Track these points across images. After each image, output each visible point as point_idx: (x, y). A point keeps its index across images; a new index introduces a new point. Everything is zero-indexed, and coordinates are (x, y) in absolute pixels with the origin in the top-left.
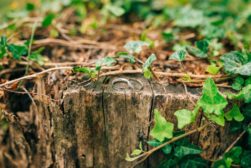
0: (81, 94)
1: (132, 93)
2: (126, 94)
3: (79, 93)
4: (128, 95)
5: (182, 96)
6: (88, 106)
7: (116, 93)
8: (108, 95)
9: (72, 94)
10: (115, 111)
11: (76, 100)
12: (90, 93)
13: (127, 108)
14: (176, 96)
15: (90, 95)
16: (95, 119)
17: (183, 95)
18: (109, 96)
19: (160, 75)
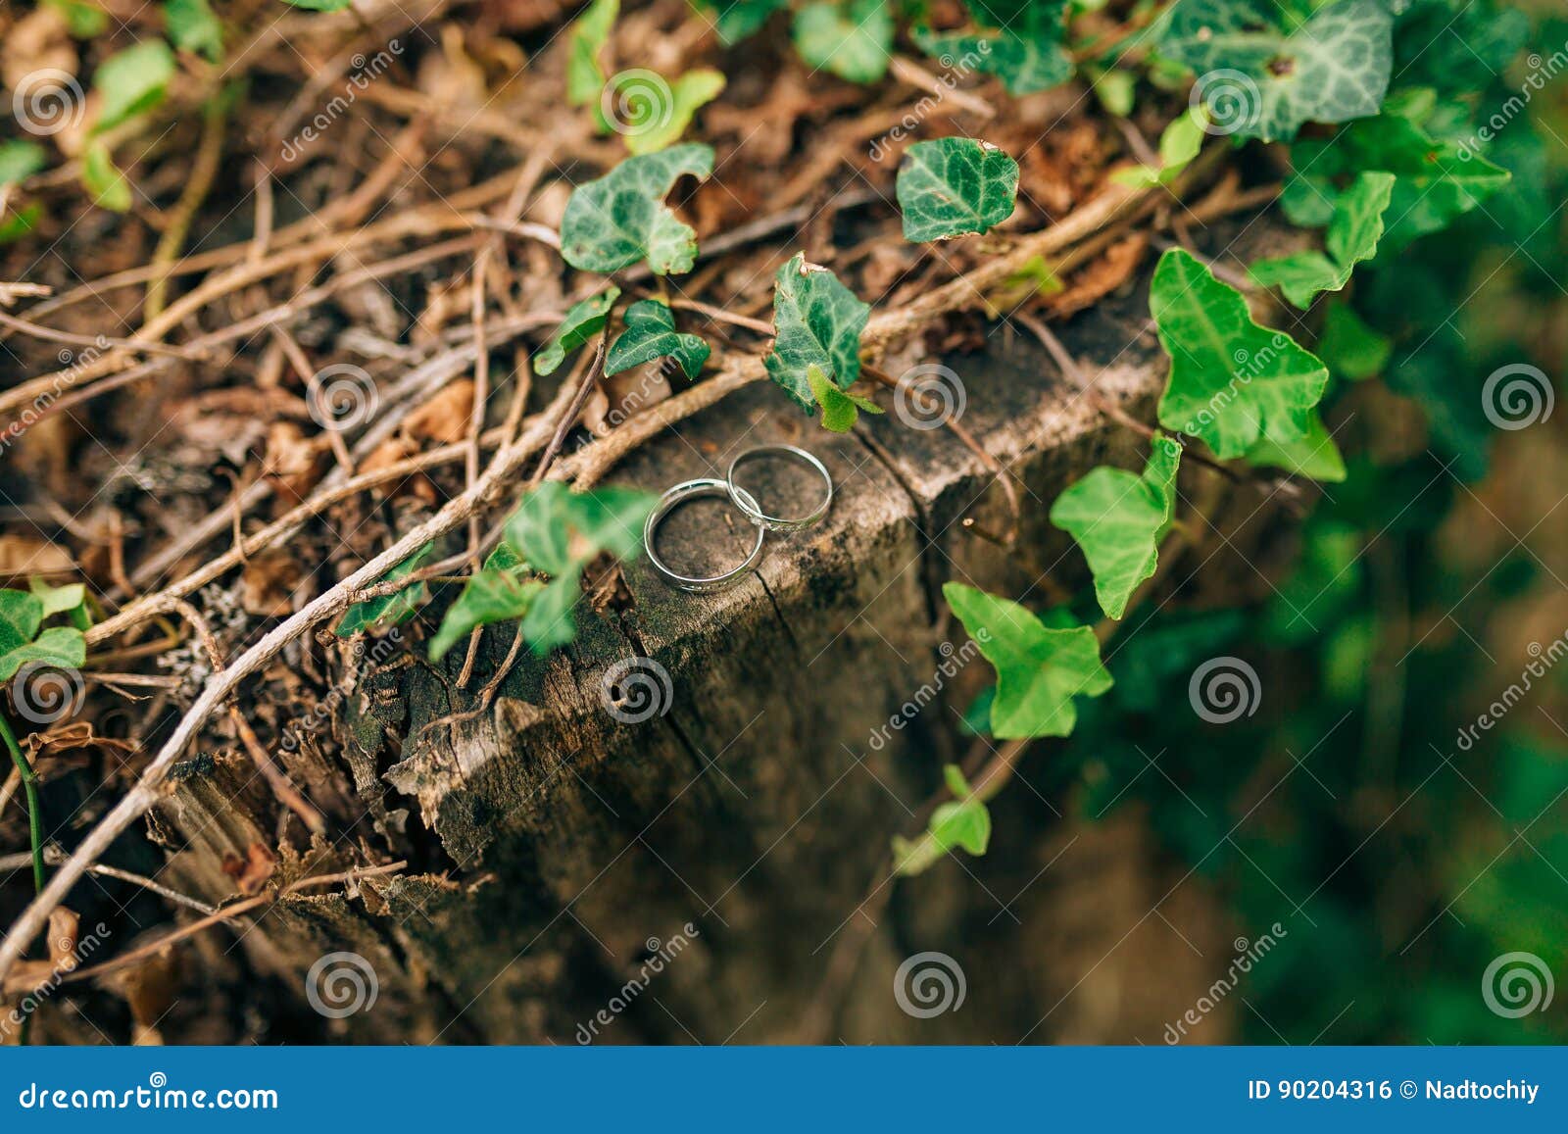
0: (527, 745)
1: (803, 563)
2: (772, 585)
3: (514, 749)
4: (784, 585)
5: (1067, 419)
6: (588, 768)
7: (716, 618)
8: (678, 658)
9: (475, 776)
10: (736, 693)
11: (508, 787)
12: (573, 711)
13: (798, 639)
14: (1038, 436)
15: (580, 720)
16: (642, 794)
17: (1064, 404)
18: (686, 654)
19: (883, 341)
